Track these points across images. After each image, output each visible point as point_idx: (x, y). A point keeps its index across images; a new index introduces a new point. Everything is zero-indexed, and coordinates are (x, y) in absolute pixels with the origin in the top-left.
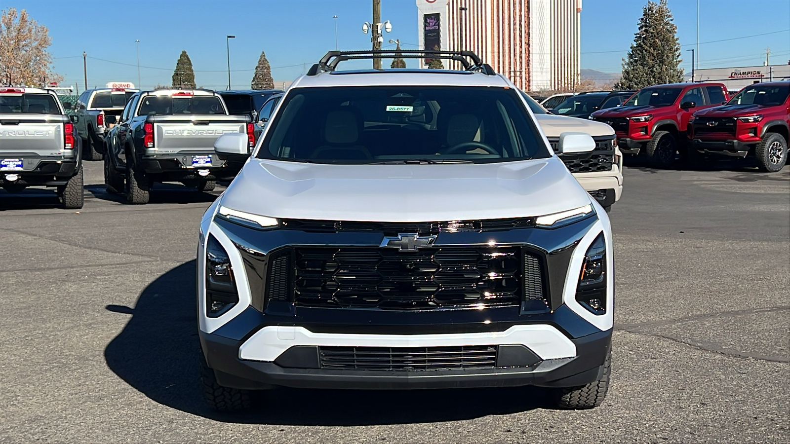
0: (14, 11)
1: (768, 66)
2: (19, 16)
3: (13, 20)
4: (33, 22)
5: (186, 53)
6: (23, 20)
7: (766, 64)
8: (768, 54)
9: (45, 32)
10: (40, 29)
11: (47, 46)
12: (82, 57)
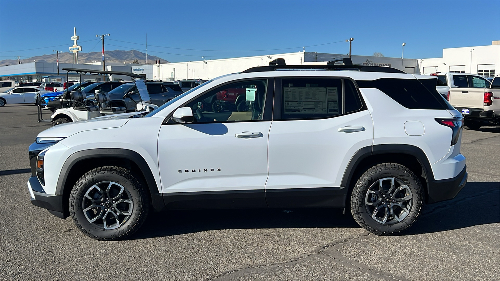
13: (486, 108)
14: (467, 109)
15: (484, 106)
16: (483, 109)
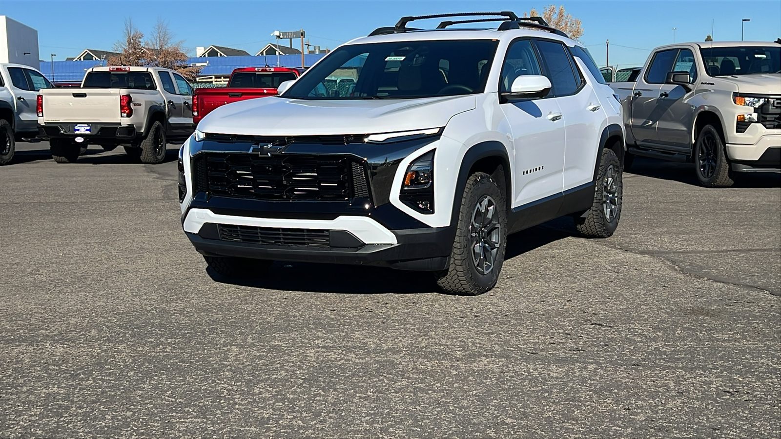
0: (554, 8)
2: (557, 11)
3: (553, 16)
4: (569, 16)
5: (710, 37)
6: (561, 15)
9: (578, 25)
10: (574, 22)
11: (579, 36)
12: (605, 44)
13: (125, 121)
14: (86, 125)
15: (122, 118)
16: (120, 124)
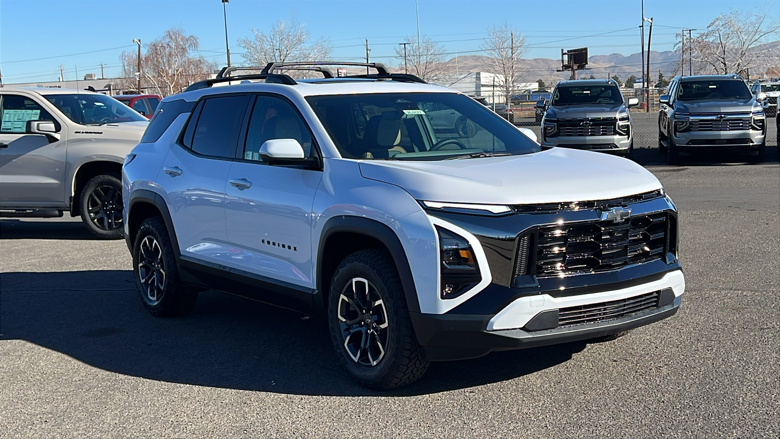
1: (63, 81)
7: (61, 80)
8: (62, 71)
